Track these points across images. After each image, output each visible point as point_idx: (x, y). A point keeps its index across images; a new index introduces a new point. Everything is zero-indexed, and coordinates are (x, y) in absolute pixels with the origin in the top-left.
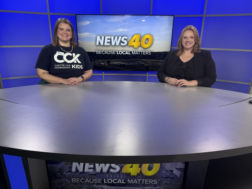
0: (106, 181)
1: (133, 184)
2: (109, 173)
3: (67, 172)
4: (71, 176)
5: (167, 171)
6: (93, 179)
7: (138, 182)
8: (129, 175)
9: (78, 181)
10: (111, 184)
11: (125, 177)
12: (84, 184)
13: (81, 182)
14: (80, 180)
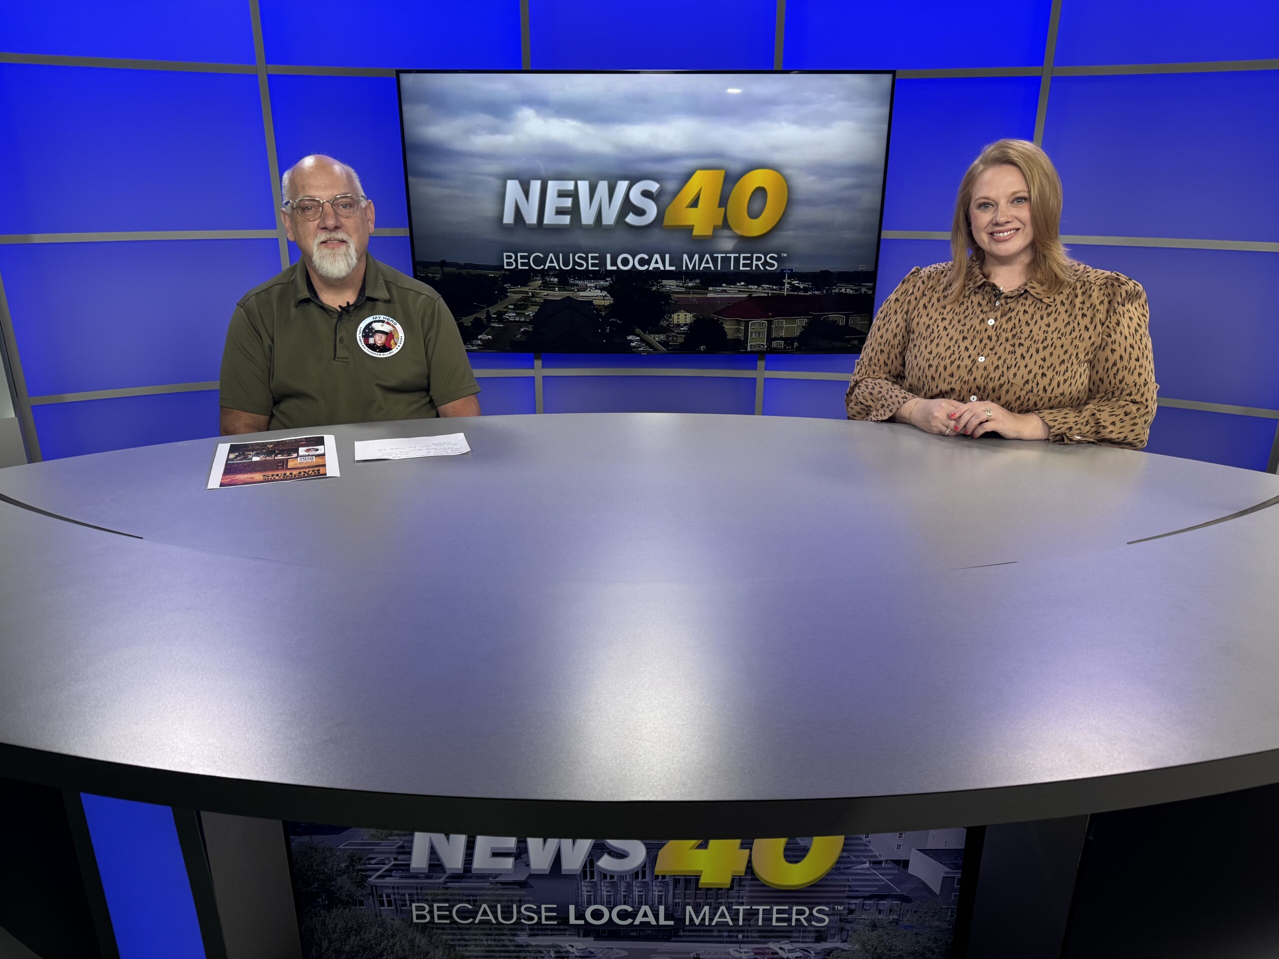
0: (580, 915)
1: (710, 929)
2: (592, 877)
3: (388, 873)
4: (407, 892)
5: (880, 862)
6: (515, 906)
7: (738, 920)
8: (693, 883)
9: (440, 917)
10: (604, 932)
11: (674, 894)
12: (468, 929)
13: (456, 923)
14: (451, 912)
